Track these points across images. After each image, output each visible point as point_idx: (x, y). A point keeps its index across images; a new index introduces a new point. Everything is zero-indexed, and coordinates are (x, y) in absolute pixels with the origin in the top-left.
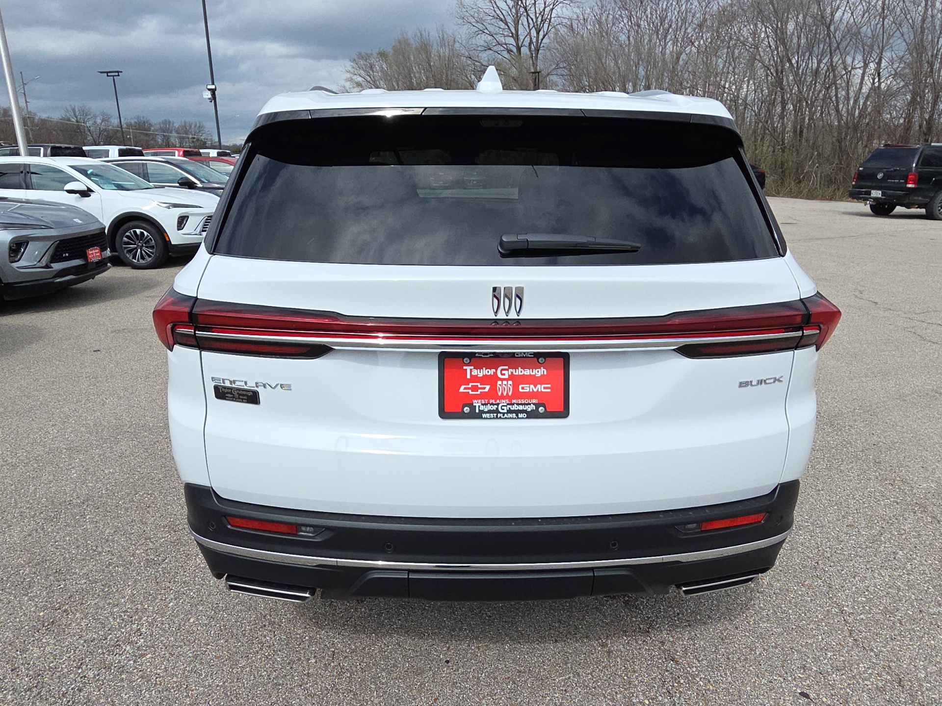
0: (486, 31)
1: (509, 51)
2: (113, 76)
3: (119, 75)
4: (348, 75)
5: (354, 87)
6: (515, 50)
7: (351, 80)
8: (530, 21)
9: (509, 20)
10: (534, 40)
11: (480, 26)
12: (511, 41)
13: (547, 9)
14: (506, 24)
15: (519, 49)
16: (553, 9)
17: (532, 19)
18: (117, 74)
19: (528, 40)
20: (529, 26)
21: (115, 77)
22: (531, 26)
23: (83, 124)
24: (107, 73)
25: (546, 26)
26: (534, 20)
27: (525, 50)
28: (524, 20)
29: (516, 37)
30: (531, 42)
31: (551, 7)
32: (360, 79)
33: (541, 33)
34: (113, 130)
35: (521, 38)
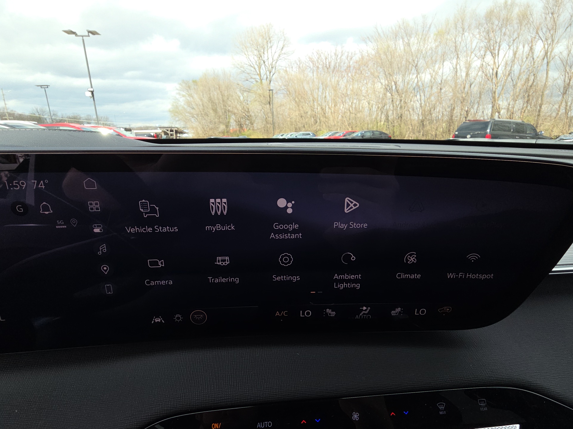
0: (245, 71)
1: (257, 81)
2: (45, 88)
3: (48, 87)
4: (177, 91)
5: (181, 98)
6: (259, 81)
7: (179, 94)
8: (266, 67)
9: (256, 67)
10: (268, 77)
11: (242, 69)
12: (258, 77)
13: (274, 63)
14: (255, 69)
15: (261, 80)
16: (276, 62)
17: (267, 67)
18: (46, 87)
19: (265, 77)
20: (266, 70)
21: (46, 89)
22: (267, 70)
23: (42, 116)
24: (41, 86)
25: (274, 70)
26: (268, 67)
27: (264, 81)
28: (263, 66)
29: (260, 75)
30: (267, 78)
31: (276, 61)
32: (184, 93)
33: (272, 74)
34: (59, 119)
35: (262, 75)
